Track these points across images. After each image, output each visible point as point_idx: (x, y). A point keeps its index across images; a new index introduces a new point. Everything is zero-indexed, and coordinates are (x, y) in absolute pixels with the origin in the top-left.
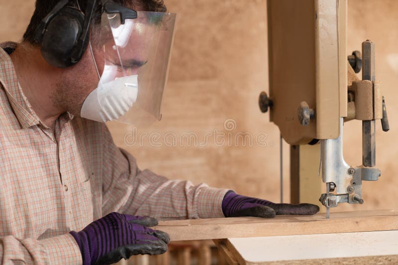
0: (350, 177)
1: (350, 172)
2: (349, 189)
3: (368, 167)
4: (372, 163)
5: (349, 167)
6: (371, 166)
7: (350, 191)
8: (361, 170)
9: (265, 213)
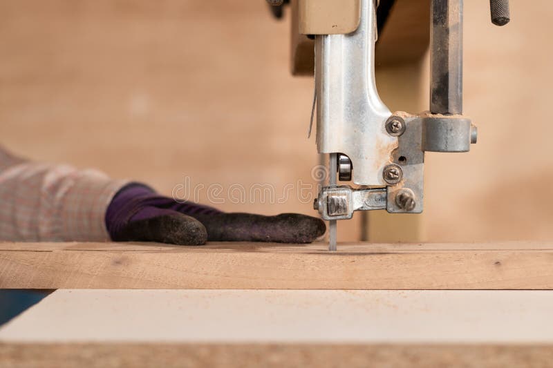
0: (391, 141)
1: (390, 127)
2: (387, 174)
3: (439, 116)
4: (452, 103)
5: (389, 114)
6: (447, 113)
7: (390, 178)
8: (420, 123)
9: (178, 233)
